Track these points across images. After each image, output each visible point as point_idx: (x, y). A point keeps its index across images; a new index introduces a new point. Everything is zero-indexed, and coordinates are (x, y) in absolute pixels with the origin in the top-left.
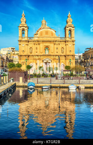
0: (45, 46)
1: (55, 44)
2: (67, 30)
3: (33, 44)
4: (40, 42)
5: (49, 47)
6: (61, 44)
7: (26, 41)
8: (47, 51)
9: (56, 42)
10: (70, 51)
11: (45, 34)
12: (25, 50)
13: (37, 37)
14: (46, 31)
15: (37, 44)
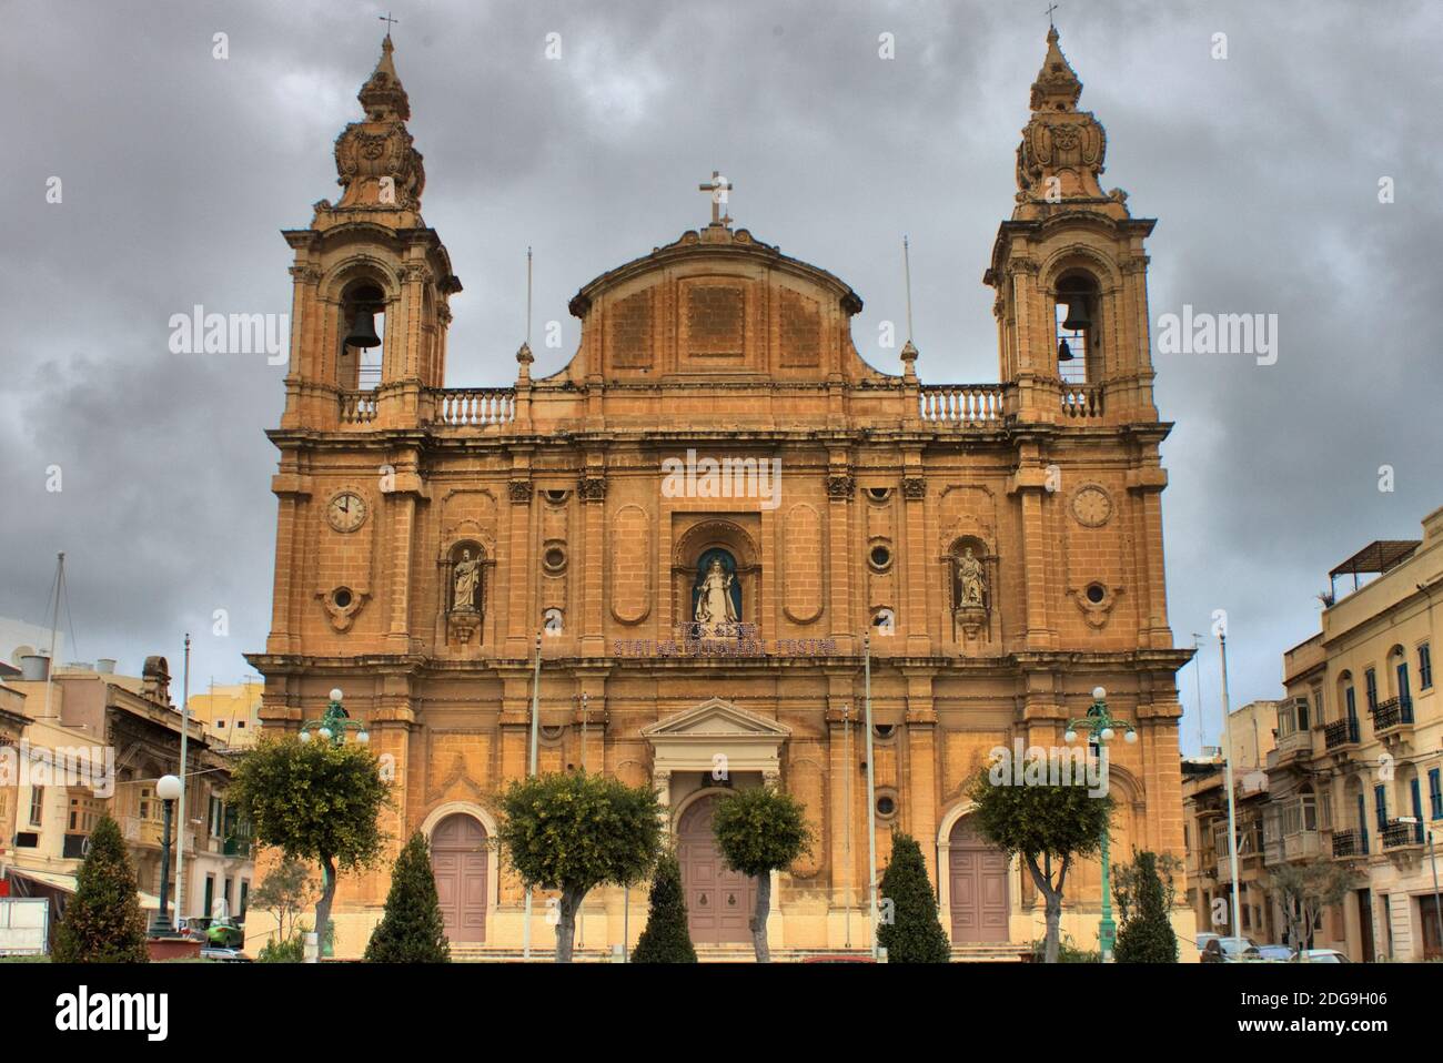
0: (684, 527)
1: (838, 489)
2: (1033, 268)
3: (499, 489)
4: (619, 460)
5: (751, 530)
6: (935, 485)
7: (394, 444)
8: (718, 601)
9: (865, 459)
10: (1095, 592)
11: (684, 332)
12: (372, 576)
13: (569, 386)
14: (697, 297)
15: (558, 485)
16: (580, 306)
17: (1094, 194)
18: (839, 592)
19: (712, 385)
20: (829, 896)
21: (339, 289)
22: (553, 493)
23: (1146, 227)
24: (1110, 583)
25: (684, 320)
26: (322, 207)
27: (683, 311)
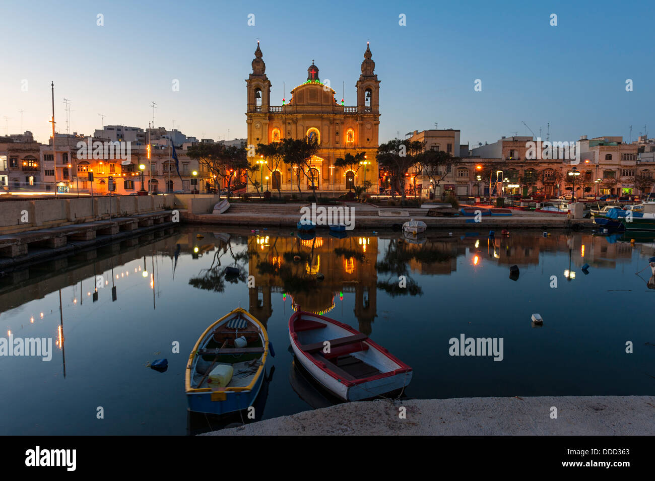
0: (308, 129)
3: (280, 122)
6: (346, 122)
7: (265, 115)
9: (335, 118)
10: (368, 139)
11: (308, 97)
12: (262, 136)
13: (291, 105)
14: (310, 91)
15: (290, 122)
16: (292, 92)
17: (372, 75)
18: (331, 139)
19: (313, 105)
20: (329, 182)
21: (254, 88)
22: (289, 123)
23: (380, 81)
24: (370, 138)
25: (308, 95)
26: (250, 75)
27: (308, 93)
